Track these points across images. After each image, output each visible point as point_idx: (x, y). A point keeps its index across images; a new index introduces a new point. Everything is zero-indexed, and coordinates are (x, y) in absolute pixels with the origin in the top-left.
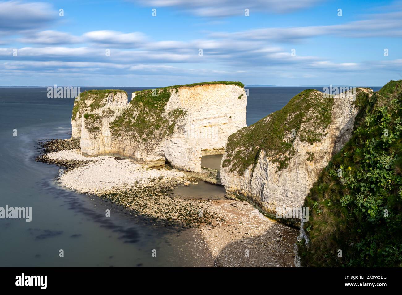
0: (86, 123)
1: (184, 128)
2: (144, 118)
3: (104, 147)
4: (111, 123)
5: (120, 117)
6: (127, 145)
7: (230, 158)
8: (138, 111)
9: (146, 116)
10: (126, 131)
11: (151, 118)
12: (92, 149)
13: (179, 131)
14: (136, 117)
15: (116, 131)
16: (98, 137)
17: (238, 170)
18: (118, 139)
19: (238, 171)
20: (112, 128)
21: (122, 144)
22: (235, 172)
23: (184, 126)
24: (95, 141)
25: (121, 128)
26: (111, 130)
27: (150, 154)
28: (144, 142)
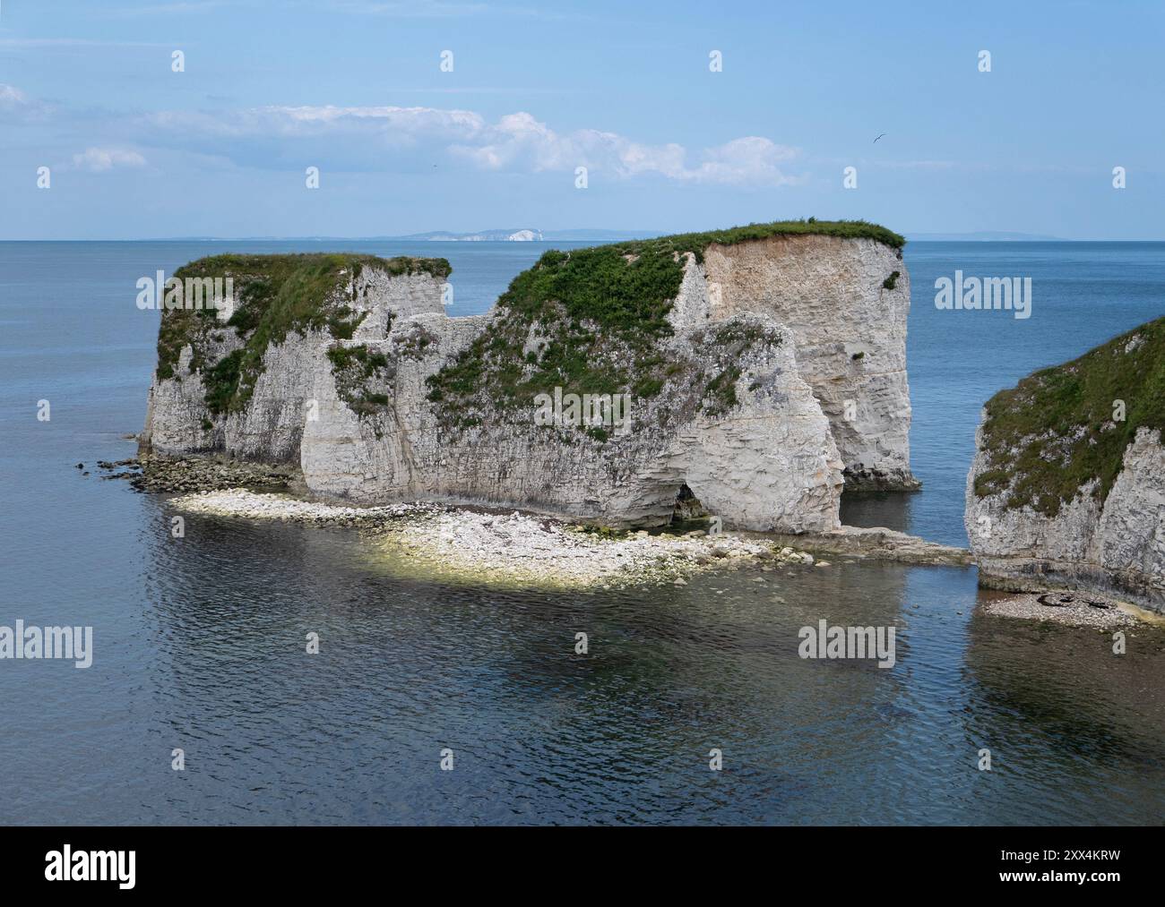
0: (340, 379)
1: (774, 387)
2: (583, 359)
3: (409, 469)
4: (432, 380)
5: (464, 356)
6: (512, 459)
7: (1003, 466)
8: (546, 334)
9: (589, 351)
10: (499, 406)
11: (614, 355)
12: (368, 476)
13: (759, 398)
14: (542, 354)
15: (453, 407)
16: (387, 430)
17: (1036, 500)
18: (465, 440)
19: (1036, 503)
20: (434, 397)
21: (488, 455)
22: (1027, 508)
23: (774, 379)
24: (378, 445)
25: (472, 397)
26: (434, 404)
27: (624, 484)
28: (596, 443)
